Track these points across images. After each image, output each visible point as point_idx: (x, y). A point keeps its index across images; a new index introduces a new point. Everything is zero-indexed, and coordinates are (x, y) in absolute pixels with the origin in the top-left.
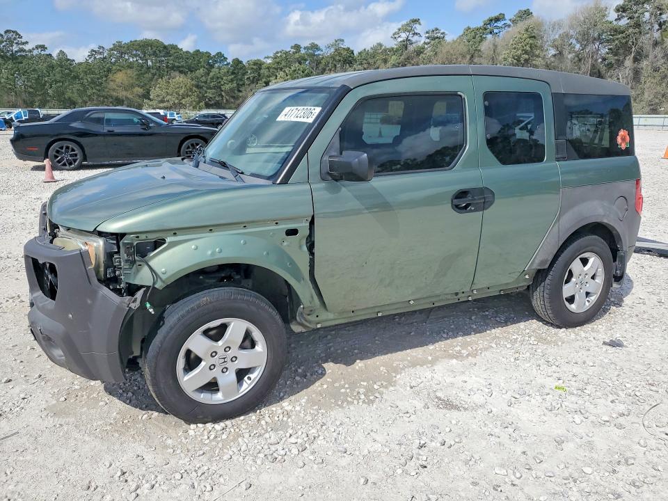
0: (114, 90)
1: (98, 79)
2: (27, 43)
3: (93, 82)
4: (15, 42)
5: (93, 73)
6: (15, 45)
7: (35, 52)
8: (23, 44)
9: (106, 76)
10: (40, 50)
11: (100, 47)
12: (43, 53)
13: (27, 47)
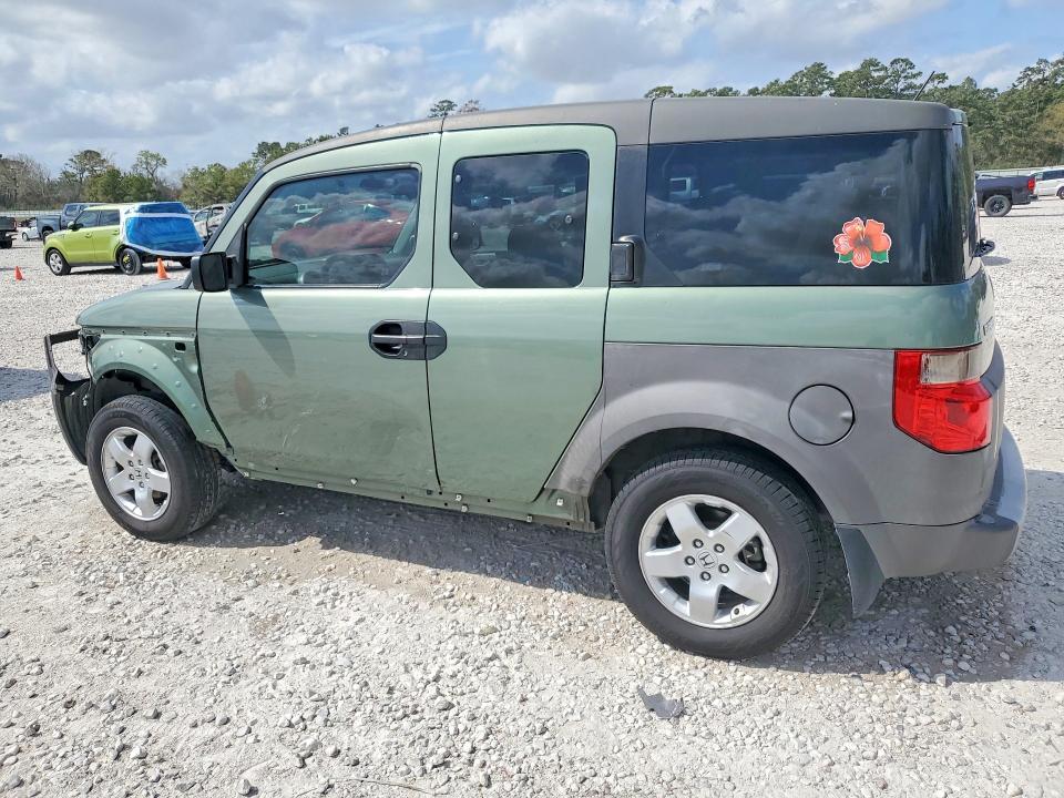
0: (1047, 133)
1: (1025, 116)
2: (920, 74)
3: (1014, 123)
4: (903, 75)
5: (1019, 107)
6: (902, 80)
7: (930, 86)
8: (914, 76)
9: (1041, 110)
10: (936, 82)
11: (1041, 61)
12: (941, 86)
13: (918, 82)
